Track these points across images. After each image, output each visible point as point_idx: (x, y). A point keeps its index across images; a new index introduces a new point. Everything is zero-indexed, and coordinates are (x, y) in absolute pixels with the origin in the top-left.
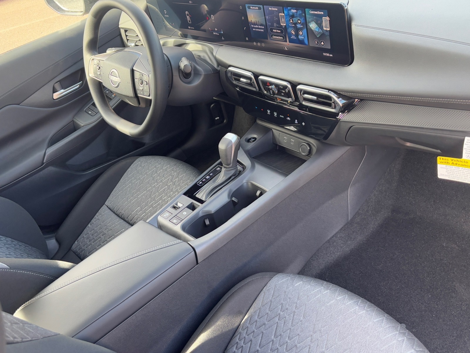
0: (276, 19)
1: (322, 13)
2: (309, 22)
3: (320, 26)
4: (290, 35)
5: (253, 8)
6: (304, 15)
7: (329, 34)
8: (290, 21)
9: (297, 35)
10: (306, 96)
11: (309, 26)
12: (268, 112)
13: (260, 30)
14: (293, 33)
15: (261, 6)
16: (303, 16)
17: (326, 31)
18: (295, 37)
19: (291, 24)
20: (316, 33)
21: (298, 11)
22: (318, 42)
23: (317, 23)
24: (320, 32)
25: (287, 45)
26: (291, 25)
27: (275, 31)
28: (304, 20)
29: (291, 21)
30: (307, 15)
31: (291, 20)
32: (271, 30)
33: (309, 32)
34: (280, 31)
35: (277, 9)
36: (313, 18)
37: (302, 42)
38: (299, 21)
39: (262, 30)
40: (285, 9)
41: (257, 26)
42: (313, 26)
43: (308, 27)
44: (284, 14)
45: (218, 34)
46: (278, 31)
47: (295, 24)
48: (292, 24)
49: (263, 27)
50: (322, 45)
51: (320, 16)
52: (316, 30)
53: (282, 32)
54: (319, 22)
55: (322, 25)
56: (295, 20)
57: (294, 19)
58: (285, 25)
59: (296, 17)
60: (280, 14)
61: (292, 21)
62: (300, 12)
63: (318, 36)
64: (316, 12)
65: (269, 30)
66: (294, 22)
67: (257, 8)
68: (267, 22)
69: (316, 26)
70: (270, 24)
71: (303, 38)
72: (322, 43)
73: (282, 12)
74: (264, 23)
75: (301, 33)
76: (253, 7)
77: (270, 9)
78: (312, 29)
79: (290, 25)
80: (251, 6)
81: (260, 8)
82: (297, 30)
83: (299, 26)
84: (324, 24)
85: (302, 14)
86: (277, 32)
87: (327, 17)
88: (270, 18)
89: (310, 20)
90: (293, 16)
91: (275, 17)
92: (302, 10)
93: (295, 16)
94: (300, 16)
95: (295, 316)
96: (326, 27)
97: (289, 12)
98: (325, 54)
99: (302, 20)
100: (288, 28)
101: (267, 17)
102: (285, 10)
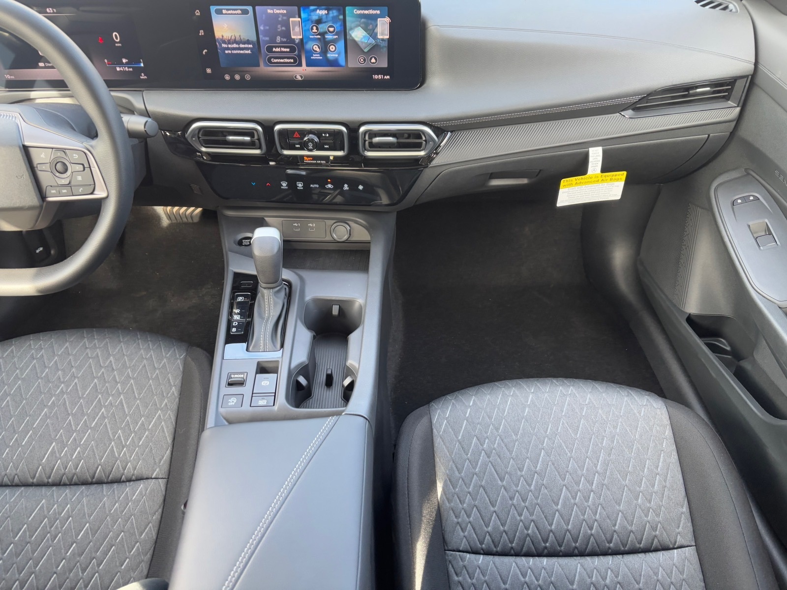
0: (280, 28)
1: (378, 12)
2: (351, 29)
3: (372, 33)
4: (310, 53)
5: (230, 12)
6: (341, 17)
7: (387, 45)
8: (312, 29)
9: (325, 51)
10: (377, 140)
11: (351, 36)
12: (282, 186)
13: (242, 52)
14: (318, 49)
15: (250, 8)
16: (340, 19)
17: (383, 40)
18: (320, 56)
19: (314, 35)
20: (362, 46)
21: (330, 12)
22: (365, 60)
23: (366, 30)
24: (370, 44)
25: (302, 71)
26: (313, 37)
27: (278, 50)
28: (341, 26)
29: (315, 30)
30: (348, 18)
31: (315, 28)
32: (270, 49)
33: (349, 44)
34: (288, 50)
35: (285, 12)
36: (360, 21)
37: (334, 63)
38: (331, 29)
39: (249, 52)
40: (304, 10)
41: (235, 46)
42: (358, 34)
43: (348, 37)
44: (299, 19)
45: (131, 69)
46: (283, 49)
47: (323, 34)
48: (317, 35)
49: (251, 46)
50: (373, 63)
51: (374, 18)
52: (363, 40)
53: (292, 50)
54: (370, 27)
55: (375, 31)
56: (323, 27)
57: (320, 26)
58: (301, 37)
59: (325, 22)
60: (291, 19)
61: (317, 29)
62: (334, 13)
63: (366, 50)
64: (366, 12)
65: (264, 49)
66: (321, 30)
67: (239, 12)
68: (261, 36)
69: (364, 35)
70: (267, 39)
71: (337, 55)
72: (373, 60)
73: (297, 16)
74: (254, 39)
75: (332, 48)
76: (228, 10)
77: (269, 11)
78: (356, 39)
79: (311, 37)
80: (224, 9)
81: (245, 12)
82: (325, 45)
83: (329, 37)
84: (379, 30)
85: (338, 16)
86: (281, 52)
87: (385, 18)
88: (268, 28)
89: (353, 25)
90: (319, 21)
91: (279, 26)
92: (339, 10)
93: (324, 19)
94: (335, 20)
95: (505, 440)
96: (382, 34)
97: (312, 14)
98: (376, 77)
99: (338, 26)
100: (306, 43)
101: (261, 28)
102: (304, 13)
